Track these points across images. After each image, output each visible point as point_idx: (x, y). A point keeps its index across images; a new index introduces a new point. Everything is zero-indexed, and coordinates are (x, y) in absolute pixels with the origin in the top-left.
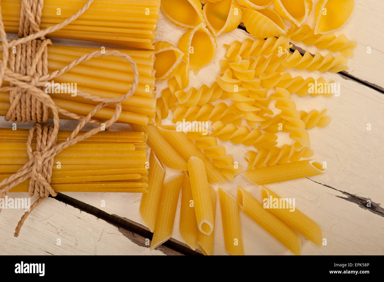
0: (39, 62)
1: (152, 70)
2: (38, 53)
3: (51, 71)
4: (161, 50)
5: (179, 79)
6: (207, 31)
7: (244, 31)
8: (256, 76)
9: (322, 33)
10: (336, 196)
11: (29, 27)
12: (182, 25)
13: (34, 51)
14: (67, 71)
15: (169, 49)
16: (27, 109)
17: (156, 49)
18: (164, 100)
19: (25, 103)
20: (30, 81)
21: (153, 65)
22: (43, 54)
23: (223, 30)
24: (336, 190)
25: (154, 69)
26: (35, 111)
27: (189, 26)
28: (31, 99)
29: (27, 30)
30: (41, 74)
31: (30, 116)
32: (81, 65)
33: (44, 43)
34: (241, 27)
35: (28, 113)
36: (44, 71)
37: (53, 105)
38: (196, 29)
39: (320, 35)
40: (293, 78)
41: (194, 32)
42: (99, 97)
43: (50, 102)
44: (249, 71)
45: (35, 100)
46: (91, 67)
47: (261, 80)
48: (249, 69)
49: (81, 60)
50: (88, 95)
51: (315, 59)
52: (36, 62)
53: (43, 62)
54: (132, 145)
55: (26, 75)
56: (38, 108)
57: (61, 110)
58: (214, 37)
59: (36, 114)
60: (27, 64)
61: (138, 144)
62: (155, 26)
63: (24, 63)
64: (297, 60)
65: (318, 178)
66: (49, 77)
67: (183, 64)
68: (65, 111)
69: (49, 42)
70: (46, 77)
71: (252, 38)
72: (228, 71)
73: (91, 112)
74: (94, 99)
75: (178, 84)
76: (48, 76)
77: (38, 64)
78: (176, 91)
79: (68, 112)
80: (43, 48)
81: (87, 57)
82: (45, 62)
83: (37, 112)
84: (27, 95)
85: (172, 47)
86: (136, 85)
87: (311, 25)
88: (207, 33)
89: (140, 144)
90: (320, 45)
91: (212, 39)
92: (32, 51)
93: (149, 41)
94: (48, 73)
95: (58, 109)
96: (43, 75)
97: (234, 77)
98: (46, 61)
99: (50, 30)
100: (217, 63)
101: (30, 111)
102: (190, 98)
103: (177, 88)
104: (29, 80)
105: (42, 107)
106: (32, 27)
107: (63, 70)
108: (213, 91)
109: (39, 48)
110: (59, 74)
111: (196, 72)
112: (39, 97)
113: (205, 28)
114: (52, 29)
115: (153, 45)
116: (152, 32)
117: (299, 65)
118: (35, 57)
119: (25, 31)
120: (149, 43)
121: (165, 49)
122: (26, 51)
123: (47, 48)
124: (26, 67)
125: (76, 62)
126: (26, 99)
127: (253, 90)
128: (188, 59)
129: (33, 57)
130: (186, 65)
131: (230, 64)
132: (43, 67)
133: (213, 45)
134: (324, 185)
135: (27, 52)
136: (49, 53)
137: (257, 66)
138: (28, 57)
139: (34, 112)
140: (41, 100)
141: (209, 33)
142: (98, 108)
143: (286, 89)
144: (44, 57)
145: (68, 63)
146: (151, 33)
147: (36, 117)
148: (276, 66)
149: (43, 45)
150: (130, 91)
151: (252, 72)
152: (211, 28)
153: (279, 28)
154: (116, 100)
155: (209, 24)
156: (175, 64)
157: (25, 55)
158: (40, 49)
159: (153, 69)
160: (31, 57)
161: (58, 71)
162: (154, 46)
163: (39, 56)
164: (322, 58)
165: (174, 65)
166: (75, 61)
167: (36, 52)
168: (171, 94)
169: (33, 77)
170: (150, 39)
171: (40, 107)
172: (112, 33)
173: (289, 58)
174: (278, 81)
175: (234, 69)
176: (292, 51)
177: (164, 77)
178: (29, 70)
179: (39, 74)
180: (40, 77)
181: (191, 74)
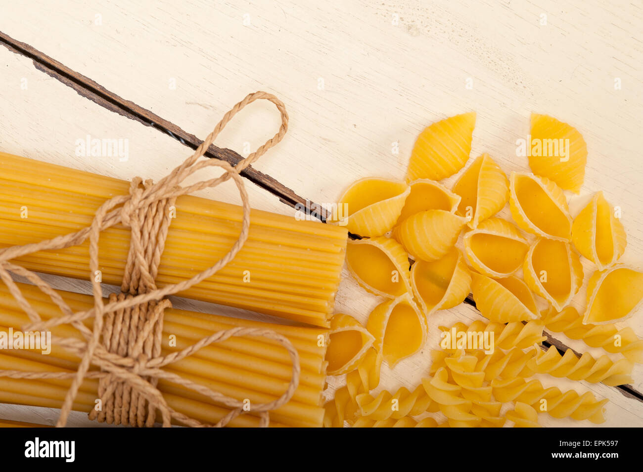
0: (148, 336)
1: (323, 362)
2: (149, 323)
3: (166, 351)
4: (339, 329)
5: (363, 376)
6: (414, 305)
7: (473, 307)
8: (487, 382)
9: (595, 324)
11: (139, 280)
12: (376, 291)
13: (142, 318)
14: (191, 353)
15: (353, 329)
16: (123, 407)
17: (333, 326)
18: (339, 406)
19: (122, 397)
20: (132, 367)
21: (325, 352)
22: (157, 323)
23: (439, 305)
25: (326, 359)
26: (135, 411)
27: (387, 295)
28: (130, 393)
29: (136, 283)
30: (150, 356)
31: (126, 417)
32: (213, 345)
33: (159, 307)
34: (469, 301)
35: (124, 414)
36: (155, 352)
37: (164, 406)
38: (397, 301)
39: (591, 326)
40: (544, 388)
41: (394, 306)
42: (236, 400)
43: (159, 402)
44: (476, 373)
45: (137, 394)
46: (229, 350)
47: (494, 389)
48: (475, 370)
49: (213, 338)
50: (220, 395)
51: (582, 362)
52: (143, 337)
53: (156, 336)
55: (126, 355)
56: (141, 408)
57: (176, 415)
58: (424, 316)
59: (136, 415)
60: (130, 339)
62: (333, 294)
63: (126, 337)
64: (553, 361)
66: (162, 362)
67: (373, 350)
68: (182, 416)
69: (167, 304)
70: (158, 361)
71: (484, 320)
72: (441, 370)
73: (221, 421)
74: (228, 402)
75: (361, 382)
76: (160, 360)
77: (148, 340)
78: (358, 394)
79: (187, 417)
80: (157, 315)
81: (224, 334)
82: (157, 336)
83: (139, 413)
84: (125, 387)
85: (357, 326)
86: (294, 387)
87: (579, 307)
88: (414, 308)
90: (592, 341)
91: (422, 319)
92: (139, 318)
93: (322, 316)
94: (161, 356)
95: (170, 412)
96: (153, 358)
97: (451, 381)
98: (160, 336)
99: (170, 291)
100: (427, 353)
101: (127, 410)
102: (379, 407)
103: (359, 391)
104: (130, 365)
105: (146, 406)
106: (143, 280)
107: (184, 353)
108: (415, 399)
109: (150, 315)
110: (177, 359)
111: (392, 366)
112: (143, 392)
113: (413, 301)
114: (173, 289)
115: (328, 320)
116: (328, 303)
117: (555, 370)
118: (143, 329)
119: (132, 284)
120: (322, 319)
121: (347, 328)
122: (131, 318)
123: (163, 315)
124: (127, 343)
125: (205, 342)
126: (123, 393)
127: (480, 403)
128: (381, 345)
129: (140, 327)
130: (377, 353)
131: (446, 359)
132: (154, 345)
133: (422, 328)
135: (132, 320)
136: (165, 322)
137: (489, 364)
138: (133, 328)
139: (133, 412)
140: (146, 396)
141: (417, 309)
142: (233, 415)
143: (532, 406)
144: (157, 329)
145: (194, 342)
146: (326, 304)
147: (136, 420)
148: (519, 368)
149: (158, 309)
150: (285, 396)
151: (481, 375)
152: (421, 300)
153: (527, 310)
154: (262, 407)
155: (418, 294)
156: (359, 353)
157: (128, 324)
158: (153, 316)
159: (324, 360)
160: (137, 327)
161: (176, 354)
162: (330, 322)
163: (149, 327)
164: (593, 361)
165: (357, 355)
166: (205, 340)
167: (146, 320)
168: (350, 398)
169: (137, 360)
170: (324, 312)
171: (144, 405)
172: (266, 298)
173: (539, 357)
174: (520, 393)
175: (451, 369)
176: (547, 345)
177: (341, 371)
178: (133, 349)
179: (148, 356)
180: (149, 360)
181: (385, 368)
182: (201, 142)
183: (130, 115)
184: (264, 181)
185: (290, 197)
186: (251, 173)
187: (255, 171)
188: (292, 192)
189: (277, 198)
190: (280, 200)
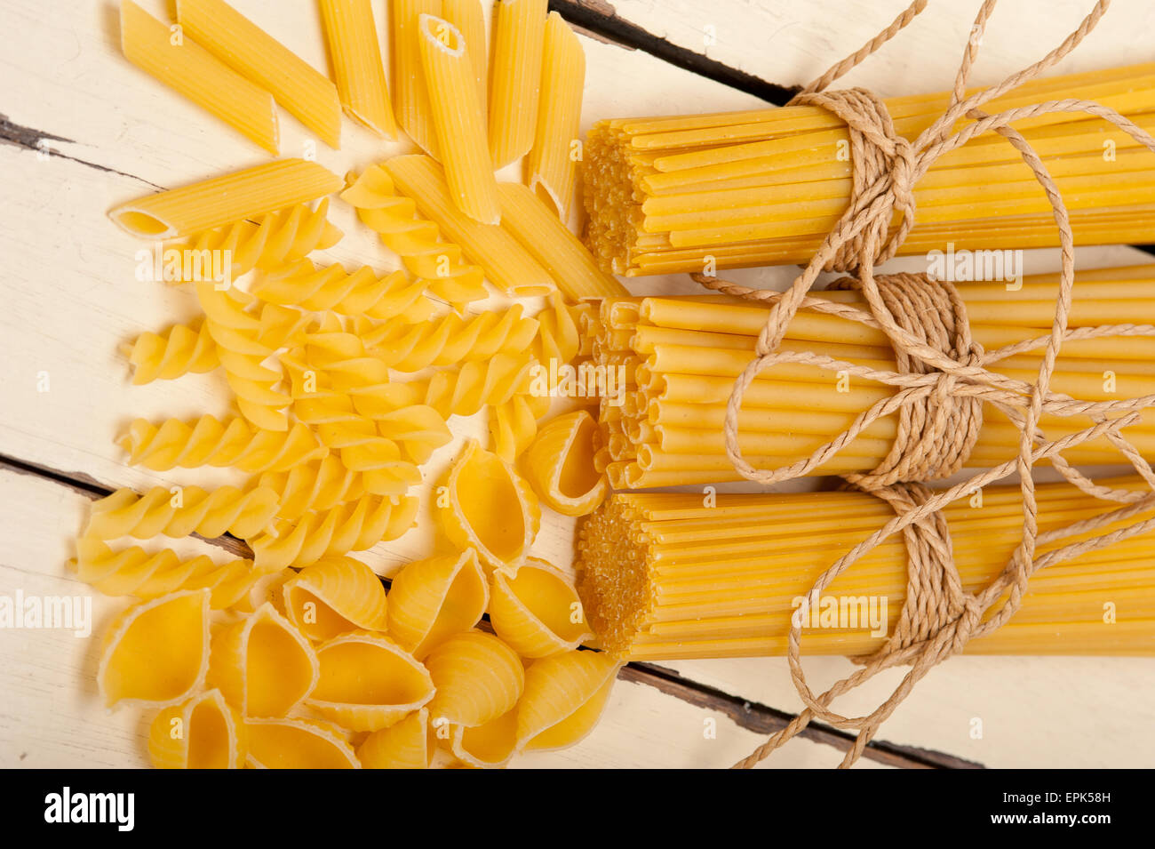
6: (493, 560)
10: (74, 142)
24: (77, 158)
54: (675, 245)
61: (659, 248)
65: (132, 189)
89: (654, 249)
134: (110, 170)
182: (802, 734)
183: (909, 751)
184: (705, 697)
185: (663, 681)
186: (725, 706)
187: (720, 709)
188: (663, 690)
189: (683, 674)
190: (677, 673)
